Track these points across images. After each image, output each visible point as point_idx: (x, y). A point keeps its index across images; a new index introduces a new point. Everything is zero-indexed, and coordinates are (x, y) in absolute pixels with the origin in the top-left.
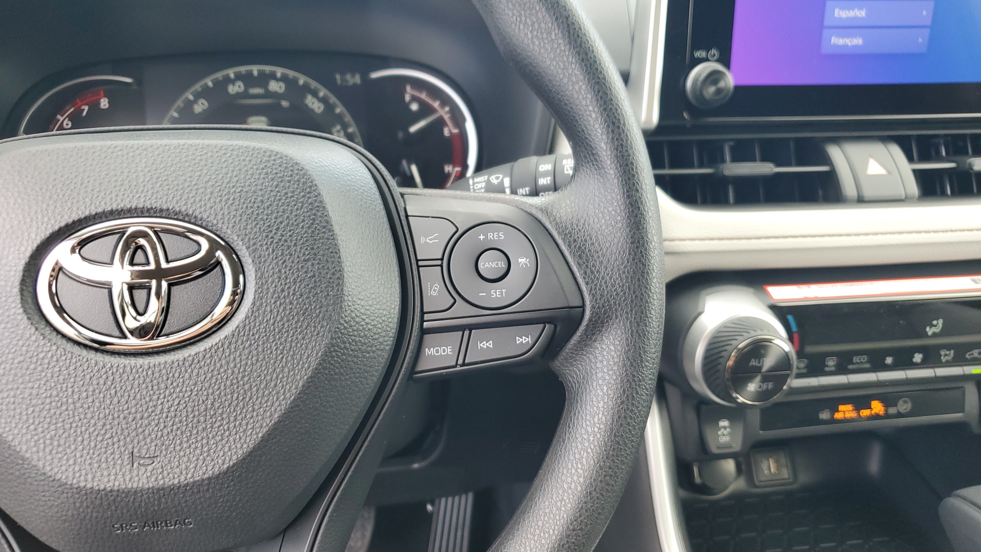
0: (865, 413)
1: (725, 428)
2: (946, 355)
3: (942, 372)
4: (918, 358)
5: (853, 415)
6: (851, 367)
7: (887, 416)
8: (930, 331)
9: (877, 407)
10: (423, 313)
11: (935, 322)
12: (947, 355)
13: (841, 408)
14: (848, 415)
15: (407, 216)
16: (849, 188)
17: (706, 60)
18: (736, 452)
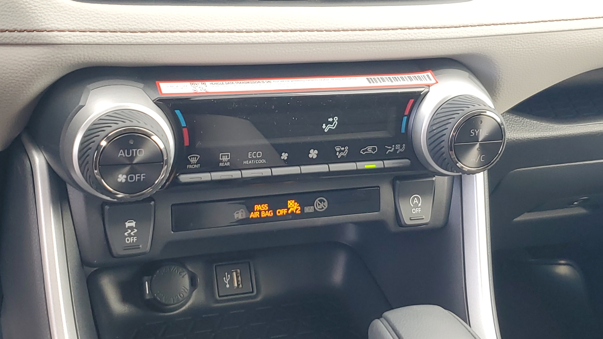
0: (282, 212)
1: (131, 228)
2: (340, 152)
3: (335, 167)
4: (313, 154)
5: (270, 214)
6: (246, 162)
7: (303, 215)
8: (326, 128)
9: (293, 206)
11: (330, 120)
12: (342, 151)
13: (257, 207)
14: (264, 215)
18: (144, 253)
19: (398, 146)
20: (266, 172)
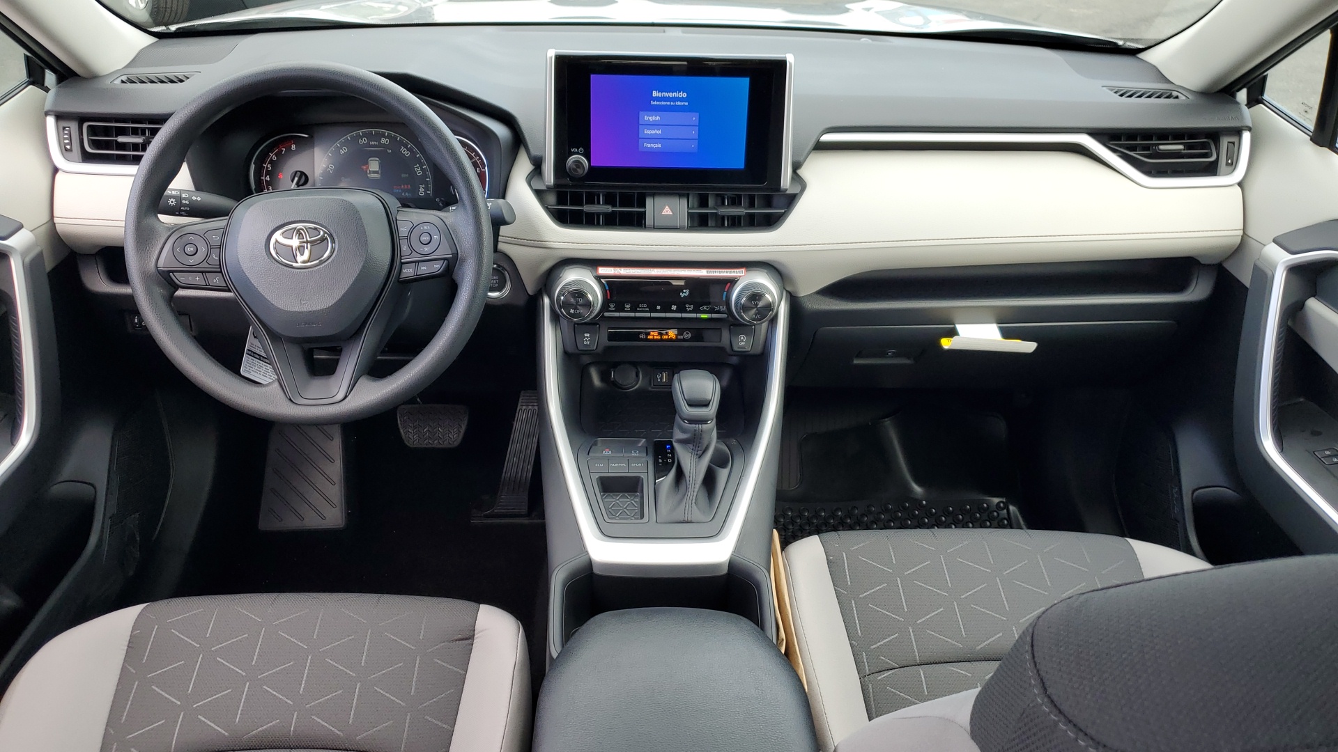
0: (665, 337)
1: (587, 337)
3: (684, 315)
4: (674, 308)
5: (659, 337)
6: (638, 309)
7: (678, 340)
8: (683, 295)
9: (671, 335)
10: (401, 256)
11: (684, 291)
12: (690, 307)
13: (652, 333)
14: (655, 338)
15: (396, 220)
16: (649, 221)
17: (578, 153)
18: (593, 350)
19: (721, 307)
20: (648, 315)
